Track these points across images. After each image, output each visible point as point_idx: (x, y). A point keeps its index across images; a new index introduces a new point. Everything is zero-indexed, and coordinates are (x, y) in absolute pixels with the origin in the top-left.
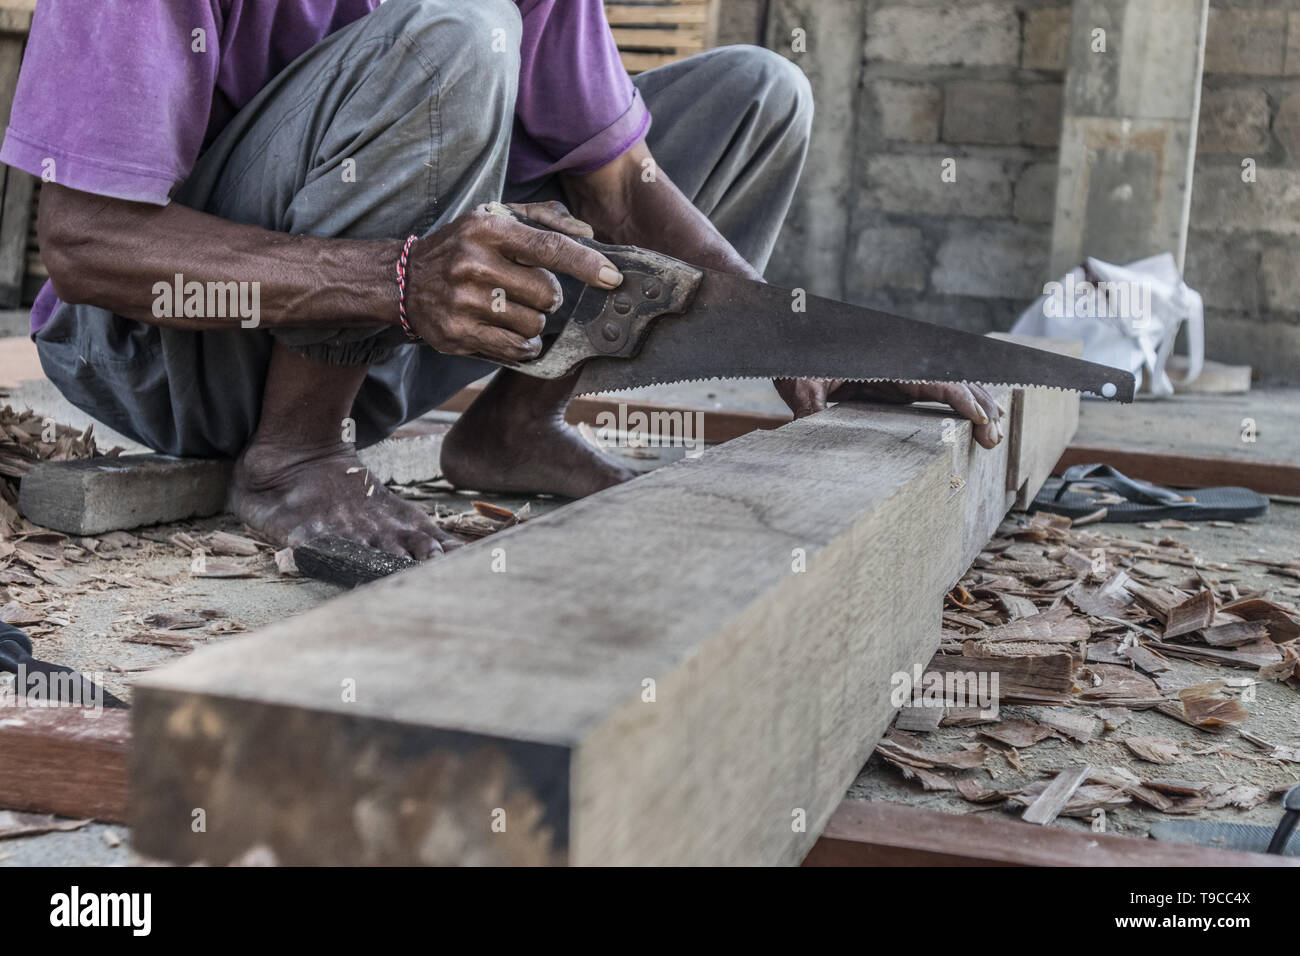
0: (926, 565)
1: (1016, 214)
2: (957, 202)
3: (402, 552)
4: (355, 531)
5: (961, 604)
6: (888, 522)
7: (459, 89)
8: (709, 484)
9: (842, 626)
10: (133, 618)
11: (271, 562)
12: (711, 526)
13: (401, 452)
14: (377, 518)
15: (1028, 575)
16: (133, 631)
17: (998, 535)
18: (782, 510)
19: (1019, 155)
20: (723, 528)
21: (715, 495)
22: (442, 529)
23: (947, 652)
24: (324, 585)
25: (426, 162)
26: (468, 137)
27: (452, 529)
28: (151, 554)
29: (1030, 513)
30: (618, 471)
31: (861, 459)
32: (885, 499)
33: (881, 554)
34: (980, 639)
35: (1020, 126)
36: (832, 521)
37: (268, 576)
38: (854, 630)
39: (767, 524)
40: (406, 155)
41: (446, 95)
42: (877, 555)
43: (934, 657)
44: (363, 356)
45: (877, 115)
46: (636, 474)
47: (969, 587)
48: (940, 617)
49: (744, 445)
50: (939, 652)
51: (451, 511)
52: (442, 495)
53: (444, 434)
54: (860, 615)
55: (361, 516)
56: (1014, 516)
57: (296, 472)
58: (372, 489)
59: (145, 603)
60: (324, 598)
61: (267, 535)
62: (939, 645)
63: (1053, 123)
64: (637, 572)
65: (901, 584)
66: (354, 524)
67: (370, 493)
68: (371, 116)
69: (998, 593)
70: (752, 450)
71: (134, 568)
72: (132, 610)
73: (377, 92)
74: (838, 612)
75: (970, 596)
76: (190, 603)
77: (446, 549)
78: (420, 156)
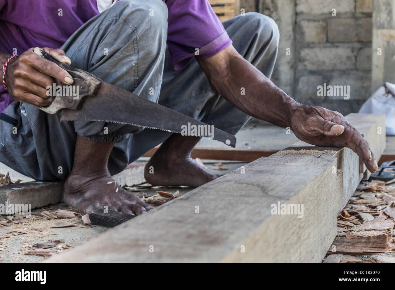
0: (329, 204)
1: (358, 68)
2: (335, 65)
3: (130, 213)
4: (112, 206)
5: (345, 218)
6: (313, 189)
7: (145, 35)
8: (244, 179)
9: (298, 230)
10: (28, 245)
11: (81, 220)
12: (245, 196)
13: (128, 174)
14: (120, 200)
15: (370, 204)
16: (28, 250)
17: (358, 190)
18: (272, 187)
19: (357, 45)
20: (250, 196)
21: (246, 183)
22: (146, 202)
23: (340, 236)
24: (101, 227)
25: (133, 63)
26: (149, 54)
27: (150, 202)
28: (34, 220)
29: (370, 181)
30: (212, 176)
31: (302, 166)
32: (311, 181)
33: (311, 202)
34: (353, 231)
35: (357, 35)
36: (291, 190)
37: (79, 225)
38: (302, 232)
39: (266, 193)
40: (125, 61)
41: (140, 38)
42: (310, 202)
43: (335, 238)
44: (112, 139)
45: (302, 34)
46: (219, 176)
47: (348, 211)
48: (336, 224)
49: (257, 163)
50: (337, 236)
51: (149, 195)
52: (145, 189)
53: (145, 166)
54: (304, 225)
55: (114, 200)
56: (363, 182)
57: (89, 185)
58: (117, 189)
59: (33, 239)
60: (101, 232)
61: (79, 210)
62: (337, 234)
63: (369, 32)
64: (217, 215)
65: (320, 212)
66: (111, 203)
67: (117, 191)
68: (112, 47)
69: (359, 212)
70: (260, 165)
71: (28, 226)
72: (27, 242)
73: (113, 37)
74: (296, 225)
75: (348, 214)
76: (50, 238)
77: (147, 210)
78: (131, 61)
